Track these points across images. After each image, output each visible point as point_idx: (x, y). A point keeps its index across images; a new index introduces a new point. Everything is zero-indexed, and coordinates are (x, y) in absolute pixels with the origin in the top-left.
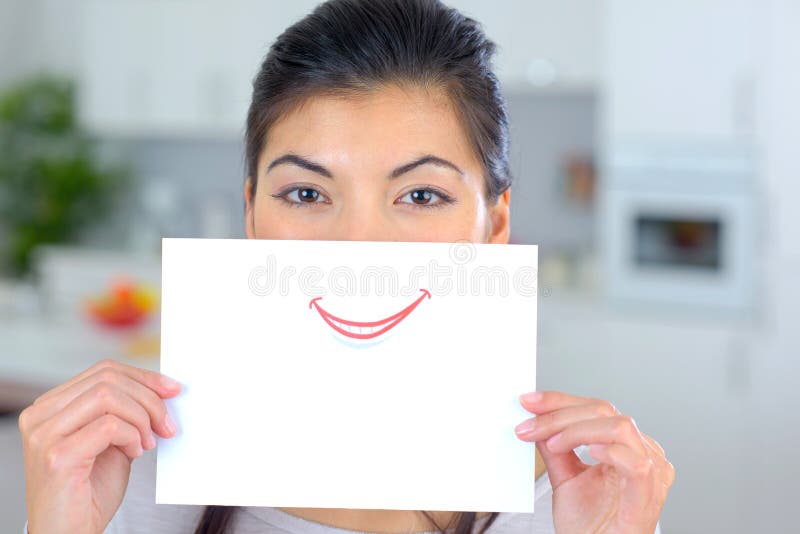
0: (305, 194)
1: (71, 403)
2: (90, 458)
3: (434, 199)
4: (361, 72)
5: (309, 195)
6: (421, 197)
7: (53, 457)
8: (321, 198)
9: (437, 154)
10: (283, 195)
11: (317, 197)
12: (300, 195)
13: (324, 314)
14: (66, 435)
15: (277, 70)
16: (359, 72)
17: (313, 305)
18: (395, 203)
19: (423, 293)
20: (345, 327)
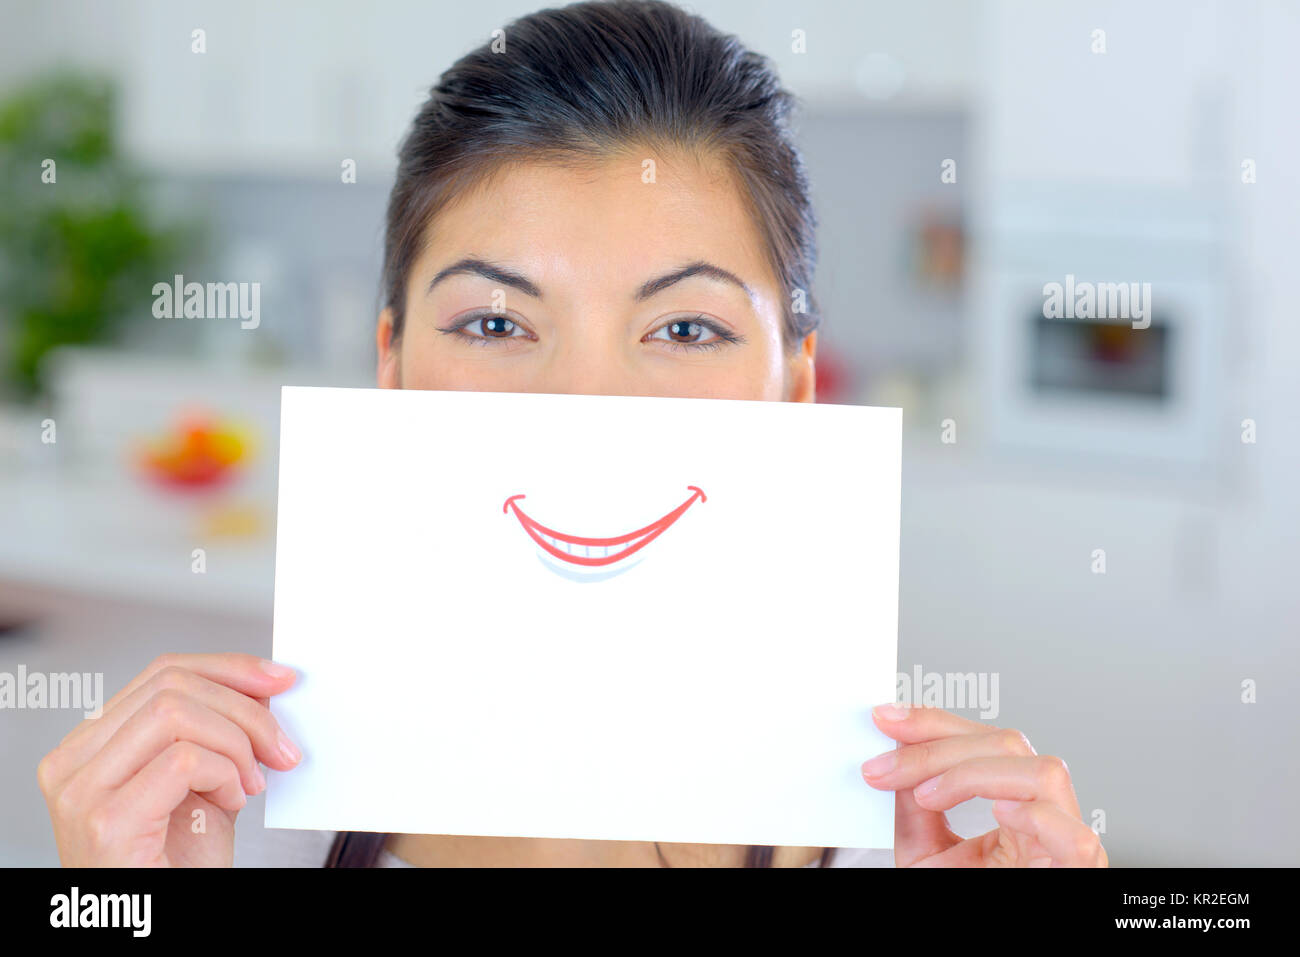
0: (491, 325)
1: (116, 734)
2: (162, 818)
3: (706, 335)
4: (589, 123)
5: (499, 327)
6: (683, 331)
7: (100, 826)
8: (519, 332)
9: (715, 262)
10: (458, 329)
11: (513, 329)
12: (484, 327)
13: (526, 522)
14: (116, 787)
15: (446, 122)
16: (585, 125)
17: (510, 508)
18: (642, 340)
19: (693, 492)
20: (562, 546)
